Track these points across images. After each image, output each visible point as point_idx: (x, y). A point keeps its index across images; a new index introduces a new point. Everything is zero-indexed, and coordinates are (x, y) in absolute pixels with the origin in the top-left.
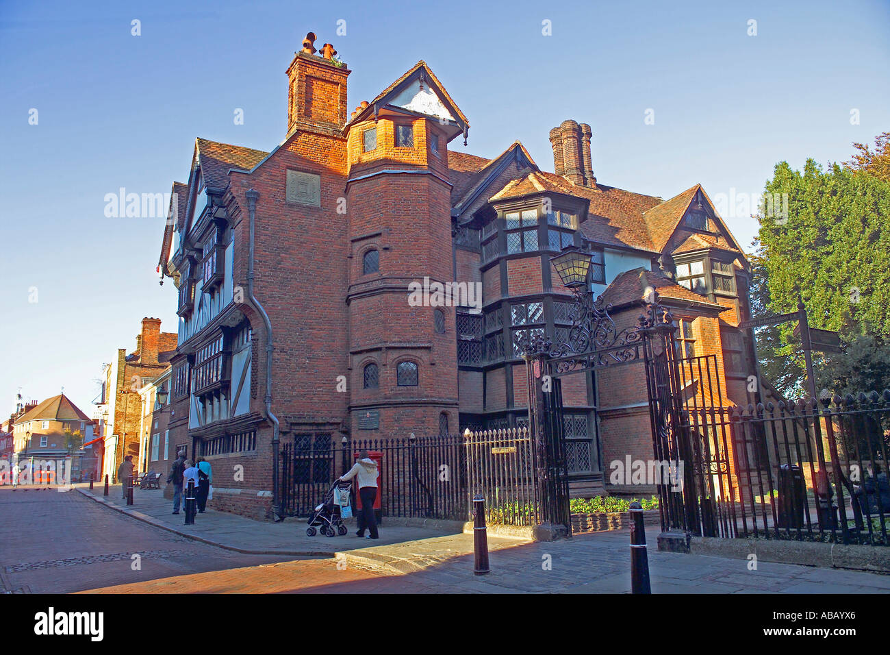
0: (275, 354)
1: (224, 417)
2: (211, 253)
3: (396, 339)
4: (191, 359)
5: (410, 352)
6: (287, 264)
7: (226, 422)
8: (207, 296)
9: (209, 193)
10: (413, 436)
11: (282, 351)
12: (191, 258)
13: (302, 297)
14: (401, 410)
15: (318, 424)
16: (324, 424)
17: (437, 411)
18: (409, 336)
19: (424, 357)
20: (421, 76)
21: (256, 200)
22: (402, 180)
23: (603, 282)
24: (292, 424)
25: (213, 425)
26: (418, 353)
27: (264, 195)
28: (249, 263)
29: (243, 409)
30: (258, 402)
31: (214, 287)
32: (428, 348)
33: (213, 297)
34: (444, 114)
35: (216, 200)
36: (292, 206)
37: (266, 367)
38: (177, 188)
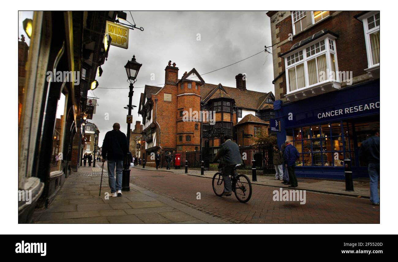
0: (161, 134)
1: (152, 147)
2: (148, 112)
3: (186, 131)
4: (145, 133)
5: (189, 134)
6: (164, 114)
7: (152, 148)
8: (148, 120)
9: (147, 99)
10: (187, 151)
11: (162, 133)
12: (145, 111)
13: (167, 121)
14: (186, 146)
15: (170, 149)
16: (171, 149)
17: (195, 147)
18: (189, 131)
19: (192, 135)
20: (194, 71)
21: (157, 101)
22: (189, 96)
23: (241, 117)
24: (165, 149)
25: (150, 148)
26: (191, 134)
27: (159, 99)
28: (155, 115)
29: (155, 145)
30: (158, 144)
31: (149, 119)
32: (193, 133)
33: (149, 121)
34: (199, 80)
35: (149, 100)
36: (165, 101)
37: (159, 136)
38: (142, 94)
